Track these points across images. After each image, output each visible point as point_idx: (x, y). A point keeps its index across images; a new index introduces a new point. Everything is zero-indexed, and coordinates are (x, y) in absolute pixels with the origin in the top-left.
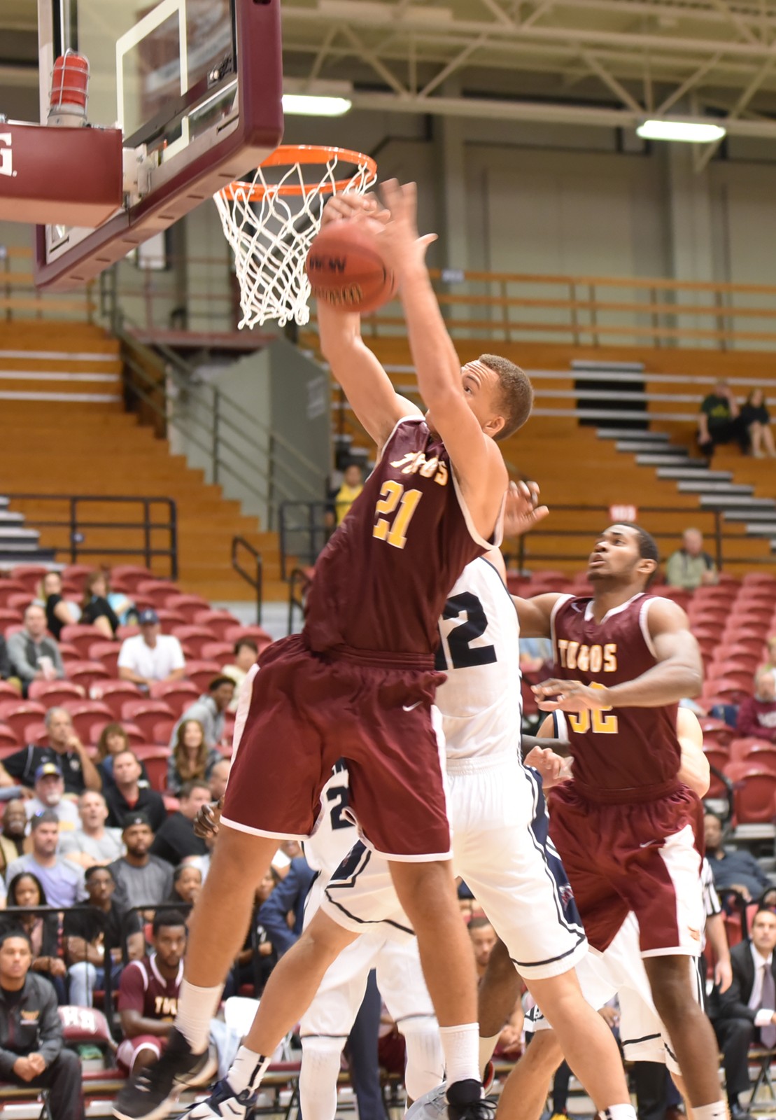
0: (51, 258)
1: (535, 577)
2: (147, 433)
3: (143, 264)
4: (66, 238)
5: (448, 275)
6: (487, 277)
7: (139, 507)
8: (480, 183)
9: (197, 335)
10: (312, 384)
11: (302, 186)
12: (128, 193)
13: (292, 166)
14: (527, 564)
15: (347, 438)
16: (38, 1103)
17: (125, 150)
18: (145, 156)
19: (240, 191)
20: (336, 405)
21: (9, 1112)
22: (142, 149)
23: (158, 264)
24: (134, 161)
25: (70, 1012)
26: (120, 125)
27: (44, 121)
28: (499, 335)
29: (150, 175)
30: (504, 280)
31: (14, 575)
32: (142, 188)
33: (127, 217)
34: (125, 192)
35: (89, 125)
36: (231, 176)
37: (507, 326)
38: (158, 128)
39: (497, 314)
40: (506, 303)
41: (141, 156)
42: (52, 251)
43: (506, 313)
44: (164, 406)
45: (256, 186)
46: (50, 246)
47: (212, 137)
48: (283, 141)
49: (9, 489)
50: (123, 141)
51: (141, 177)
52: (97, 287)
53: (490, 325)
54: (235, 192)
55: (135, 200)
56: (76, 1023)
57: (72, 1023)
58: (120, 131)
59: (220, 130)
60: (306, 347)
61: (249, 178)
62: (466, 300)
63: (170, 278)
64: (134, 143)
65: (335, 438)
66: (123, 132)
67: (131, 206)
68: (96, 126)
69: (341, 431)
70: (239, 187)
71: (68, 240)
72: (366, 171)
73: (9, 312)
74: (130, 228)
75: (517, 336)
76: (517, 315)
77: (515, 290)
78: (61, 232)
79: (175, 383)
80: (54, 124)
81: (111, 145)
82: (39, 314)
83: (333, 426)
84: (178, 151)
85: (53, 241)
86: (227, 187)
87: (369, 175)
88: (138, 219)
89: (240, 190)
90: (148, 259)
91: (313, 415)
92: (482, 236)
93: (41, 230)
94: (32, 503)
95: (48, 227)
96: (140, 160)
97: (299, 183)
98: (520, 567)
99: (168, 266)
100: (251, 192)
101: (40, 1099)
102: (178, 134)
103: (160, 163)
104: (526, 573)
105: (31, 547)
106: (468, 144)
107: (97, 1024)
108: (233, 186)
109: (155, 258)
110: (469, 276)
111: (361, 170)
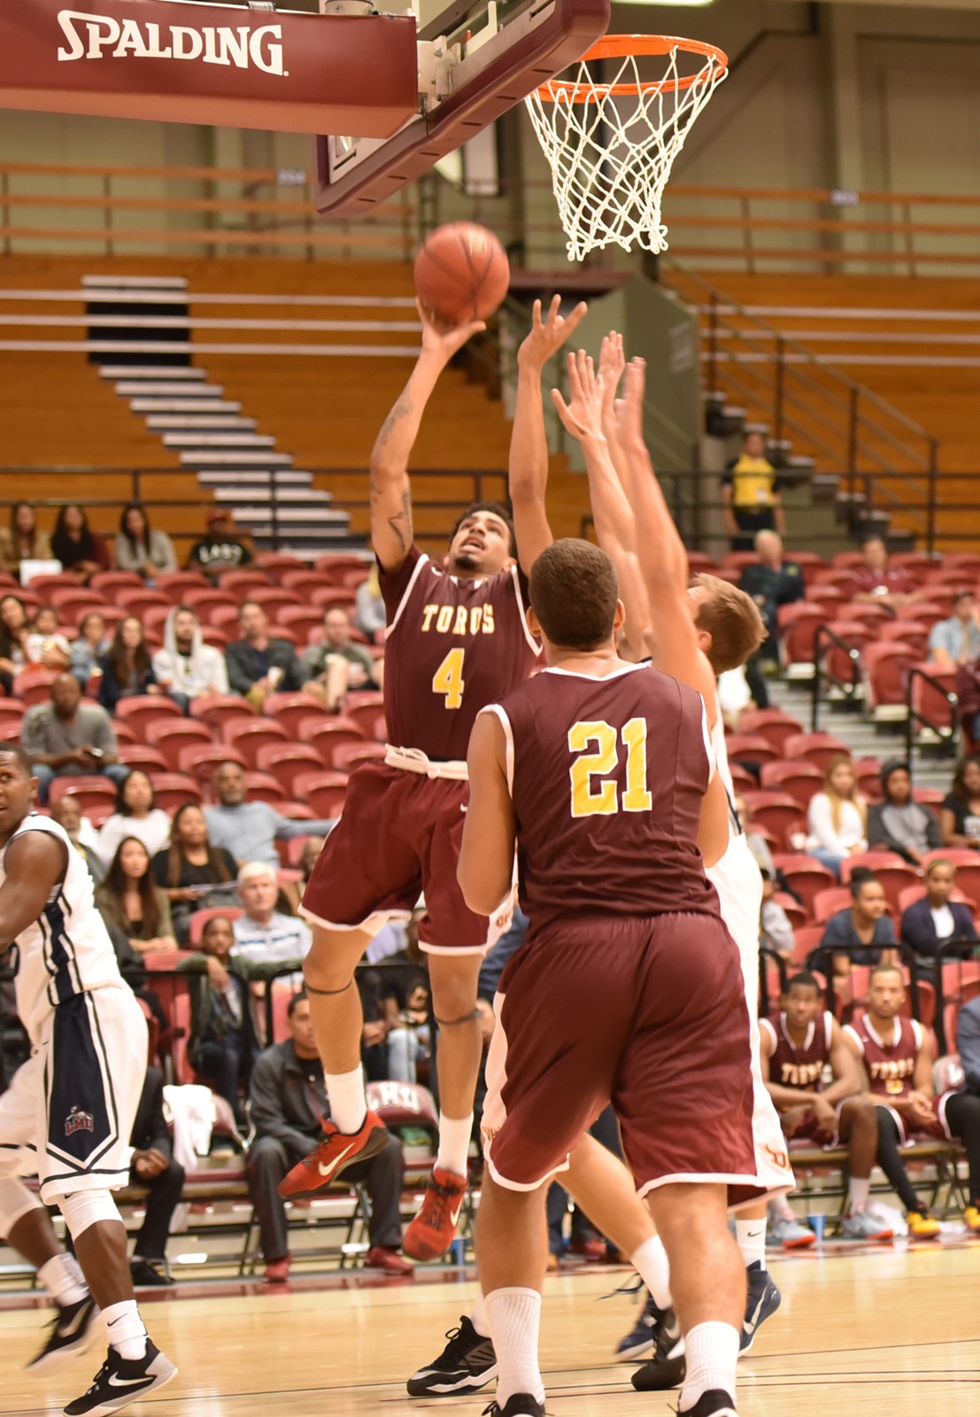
0: (335, 176)
1: (947, 560)
2: (478, 393)
3: (471, 189)
4: (353, 151)
5: (839, 198)
6: (888, 199)
7: (468, 482)
8: (876, 85)
9: (538, 275)
10: (676, 331)
11: (638, 84)
12: (425, 96)
13: (625, 58)
14: (938, 544)
15: (719, 396)
16: (352, 1197)
17: (419, 42)
18: (444, 50)
19: (562, 91)
20: (705, 356)
21: (317, 1208)
22: (441, 41)
23: (489, 189)
24: (431, 58)
25: (388, 1088)
26: (414, 11)
27: (323, 11)
28: (901, 269)
29: (450, 73)
30: (907, 201)
31: (320, 565)
32: (441, 89)
33: (424, 124)
34: (421, 94)
35: (376, 13)
36: (549, 72)
37: (912, 258)
38: (460, 16)
39: (899, 245)
40: (909, 230)
41: (440, 51)
42: (336, 168)
43: (909, 243)
44: (497, 360)
45: (582, 85)
46: (334, 162)
47: (525, 24)
48: (610, 27)
49: (312, 463)
50: (418, 31)
51: (440, 75)
52: (414, 218)
53: (890, 257)
54: (555, 93)
55: (433, 104)
56: (396, 1102)
57: (391, 1102)
58: (414, 18)
59: (533, 15)
60: (668, 287)
61: (571, 74)
62: (862, 227)
63: (504, 206)
64: (431, 34)
65: (705, 395)
66: (417, 20)
67: (429, 111)
68: (384, 13)
69: (711, 387)
70: (560, 86)
71: (354, 154)
72: (715, 64)
73: (310, 250)
74: (429, 137)
75: (924, 270)
76: (924, 244)
77: (920, 214)
78: (347, 144)
79: (511, 332)
80: (333, 13)
81: (402, 37)
82: (347, 252)
83: (702, 381)
84: (484, 42)
85: (337, 156)
86: (543, 86)
87: (719, 68)
88: (437, 127)
89: (560, 91)
90: (478, 183)
91: (678, 368)
92: (880, 150)
93: (323, 142)
94: (341, 479)
95: (331, 138)
96: (439, 54)
97: (635, 82)
98: (930, 549)
99: (501, 192)
100: (576, 92)
101: (353, 1193)
102: (484, 22)
103: (463, 58)
104: (937, 556)
105: (340, 533)
106: (862, 37)
107: (420, 1101)
108: (552, 84)
109: (485, 182)
110: (865, 198)
111: (710, 63)
